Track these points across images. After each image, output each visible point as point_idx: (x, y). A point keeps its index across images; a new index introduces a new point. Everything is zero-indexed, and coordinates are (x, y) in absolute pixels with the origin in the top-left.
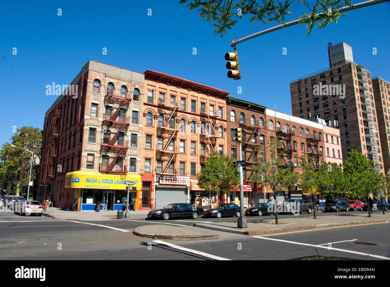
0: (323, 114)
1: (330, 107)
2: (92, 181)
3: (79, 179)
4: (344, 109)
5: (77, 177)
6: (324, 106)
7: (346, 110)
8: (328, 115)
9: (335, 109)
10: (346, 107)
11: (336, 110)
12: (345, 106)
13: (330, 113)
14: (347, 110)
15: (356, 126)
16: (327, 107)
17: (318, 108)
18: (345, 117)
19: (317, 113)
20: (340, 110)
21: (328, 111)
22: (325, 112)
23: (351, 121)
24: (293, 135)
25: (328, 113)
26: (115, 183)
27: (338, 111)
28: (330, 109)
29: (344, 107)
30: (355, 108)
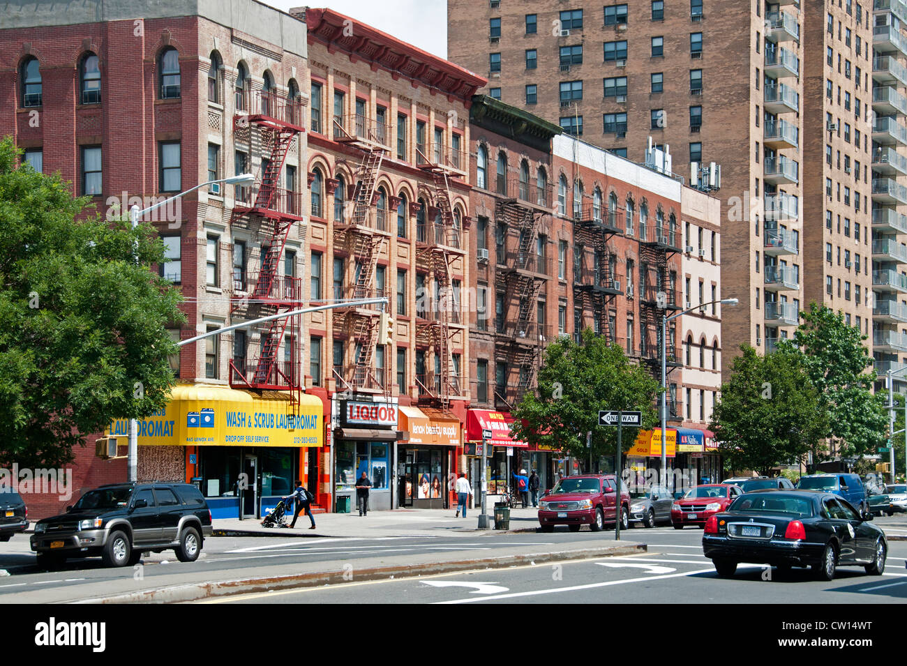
0: (601, 93)
1: (634, 66)
2: (238, 422)
3: (212, 416)
4: (696, 87)
5: (208, 410)
6: (609, 58)
7: (705, 92)
8: (620, 100)
9: (657, 79)
10: (706, 78)
11: (662, 83)
12: (701, 70)
13: (633, 93)
14: (709, 93)
15: (737, 169)
16: (620, 64)
17: (578, 61)
18: (696, 124)
19: (571, 82)
20: (677, 88)
21: (622, 83)
22: (610, 84)
23: (720, 145)
24: (613, 233)
25: (623, 92)
26: (277, 427)
27: (666, 87)
28: (635, 77)
29: (696, 75)
30: (742, 86)
